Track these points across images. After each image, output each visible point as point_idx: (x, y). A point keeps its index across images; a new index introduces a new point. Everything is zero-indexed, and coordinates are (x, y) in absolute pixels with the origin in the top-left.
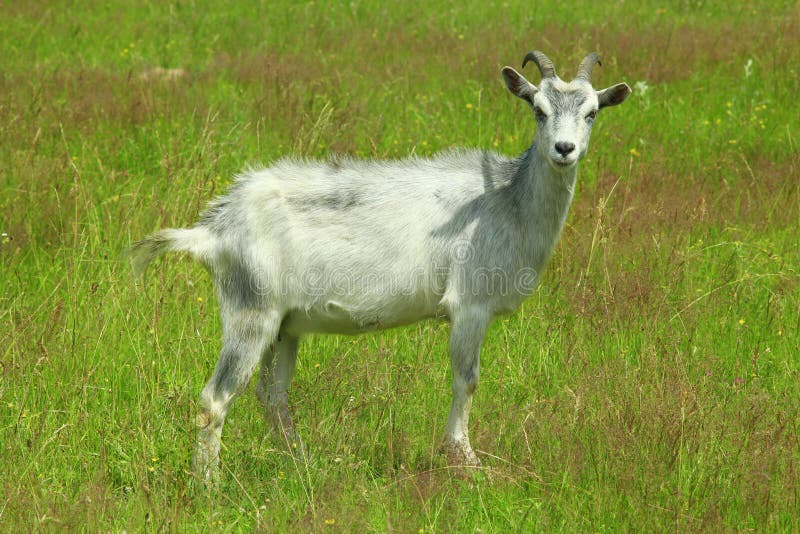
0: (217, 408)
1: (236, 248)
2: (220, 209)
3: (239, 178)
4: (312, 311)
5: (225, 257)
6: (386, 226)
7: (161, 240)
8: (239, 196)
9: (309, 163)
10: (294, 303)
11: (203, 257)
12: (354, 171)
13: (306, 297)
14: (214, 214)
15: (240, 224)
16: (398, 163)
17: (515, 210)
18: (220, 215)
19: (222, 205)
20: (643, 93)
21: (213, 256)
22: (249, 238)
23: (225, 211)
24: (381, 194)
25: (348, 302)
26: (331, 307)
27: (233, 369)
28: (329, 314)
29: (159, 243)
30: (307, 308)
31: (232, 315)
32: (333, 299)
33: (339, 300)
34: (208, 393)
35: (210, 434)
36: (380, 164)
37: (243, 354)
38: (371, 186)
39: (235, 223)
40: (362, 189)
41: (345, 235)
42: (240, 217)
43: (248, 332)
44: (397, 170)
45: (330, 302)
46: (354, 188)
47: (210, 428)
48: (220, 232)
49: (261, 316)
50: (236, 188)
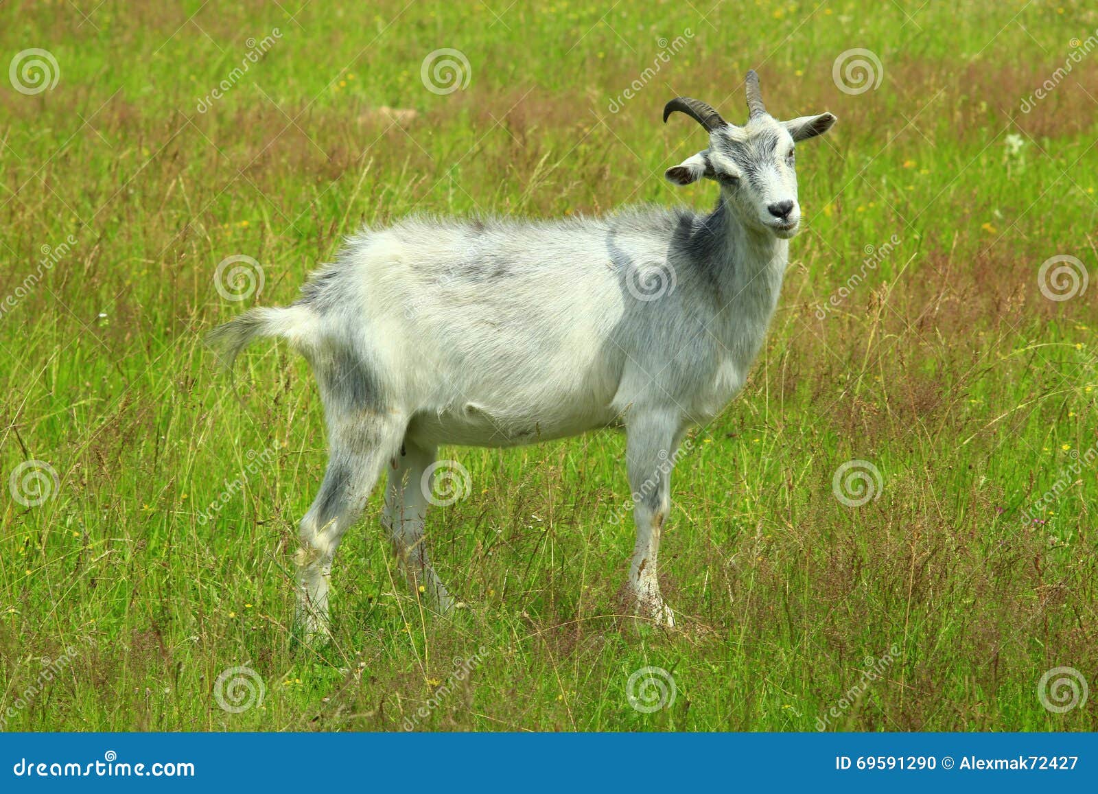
0: (322, 540)
1: (343, 331)
2: (327, 281)
3: (352, 241)
4: (446, 414)
5: (330, 343)
6: (544, 308)
7: (250, 321)
8: (350, 264)
9: (444, 223)
10: (422, 405)
11: (300, 343)
12: (502, 235)
13: (437, 397)
14: (318, 288)
15: (350, 298)
16: (559, 224)
17: (713, 288)
18: (325, 289)
19: (329, 276)
20: (1015, 150)
21: (313, 341)
22: (361, 318)
23: (332, 283)
24: (537, 265)
25: (495, 404)
26: (471, 410)
27: (342, 491)
28: (468, 420)
29: (248, 325)
30: (440, 411)
31: (339, 419)
32: (473, 400)
33: (481, 401)
34: (309, 520)
35: (312, 574)
36: (537, 226)
37: (355, 471)
38: (524, 255)
39: (343, 299)
40: (513, 257)
41: (490, 319)
42: (350, 291)
43: (362, 441)
44: (558, 233)
45: (470, 403)
46: (501, 255)
47: (312, 567)
48: (324, 310)
49: (380, 420)
50: (348, 254)
